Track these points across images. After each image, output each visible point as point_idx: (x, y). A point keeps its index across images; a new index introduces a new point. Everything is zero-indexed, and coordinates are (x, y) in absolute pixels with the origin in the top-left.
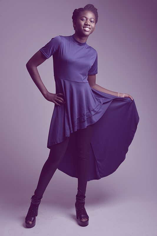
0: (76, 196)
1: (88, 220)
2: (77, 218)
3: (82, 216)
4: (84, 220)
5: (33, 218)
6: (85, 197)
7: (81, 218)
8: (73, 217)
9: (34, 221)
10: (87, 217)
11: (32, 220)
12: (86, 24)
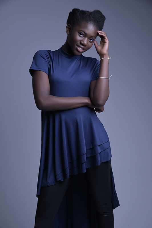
12: (82, 42)
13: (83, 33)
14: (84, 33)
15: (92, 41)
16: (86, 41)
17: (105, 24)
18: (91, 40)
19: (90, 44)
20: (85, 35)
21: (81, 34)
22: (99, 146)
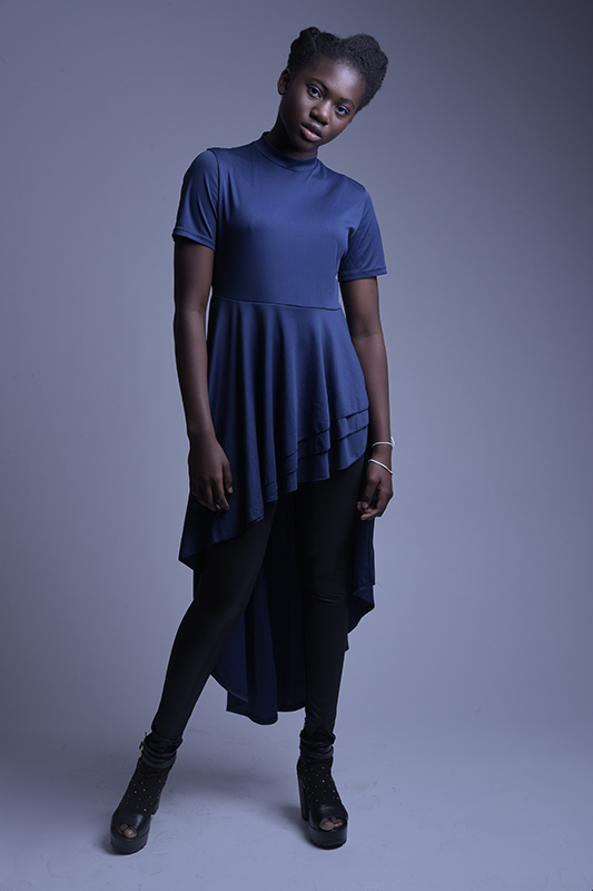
0: (301, 735)
1: (345, 824)
2: (305, 817)
3: (324, 808)
4: (329, 826)
5: (139, 819)
6: (332, 738)
7: (318, 818)
8: (287, 812)
9: (143, 830)
10: (341, 814)
11: (135, 824)
12: (316, 112)
13: (320, 86)
14: (324, 86)
15: (343, 112)
16: (327, 109)
17: (387, 75)
18: (341, 110)
19: (337, 121)
20: (326, 94)
21: (315, 91)
22: (348, 417)
